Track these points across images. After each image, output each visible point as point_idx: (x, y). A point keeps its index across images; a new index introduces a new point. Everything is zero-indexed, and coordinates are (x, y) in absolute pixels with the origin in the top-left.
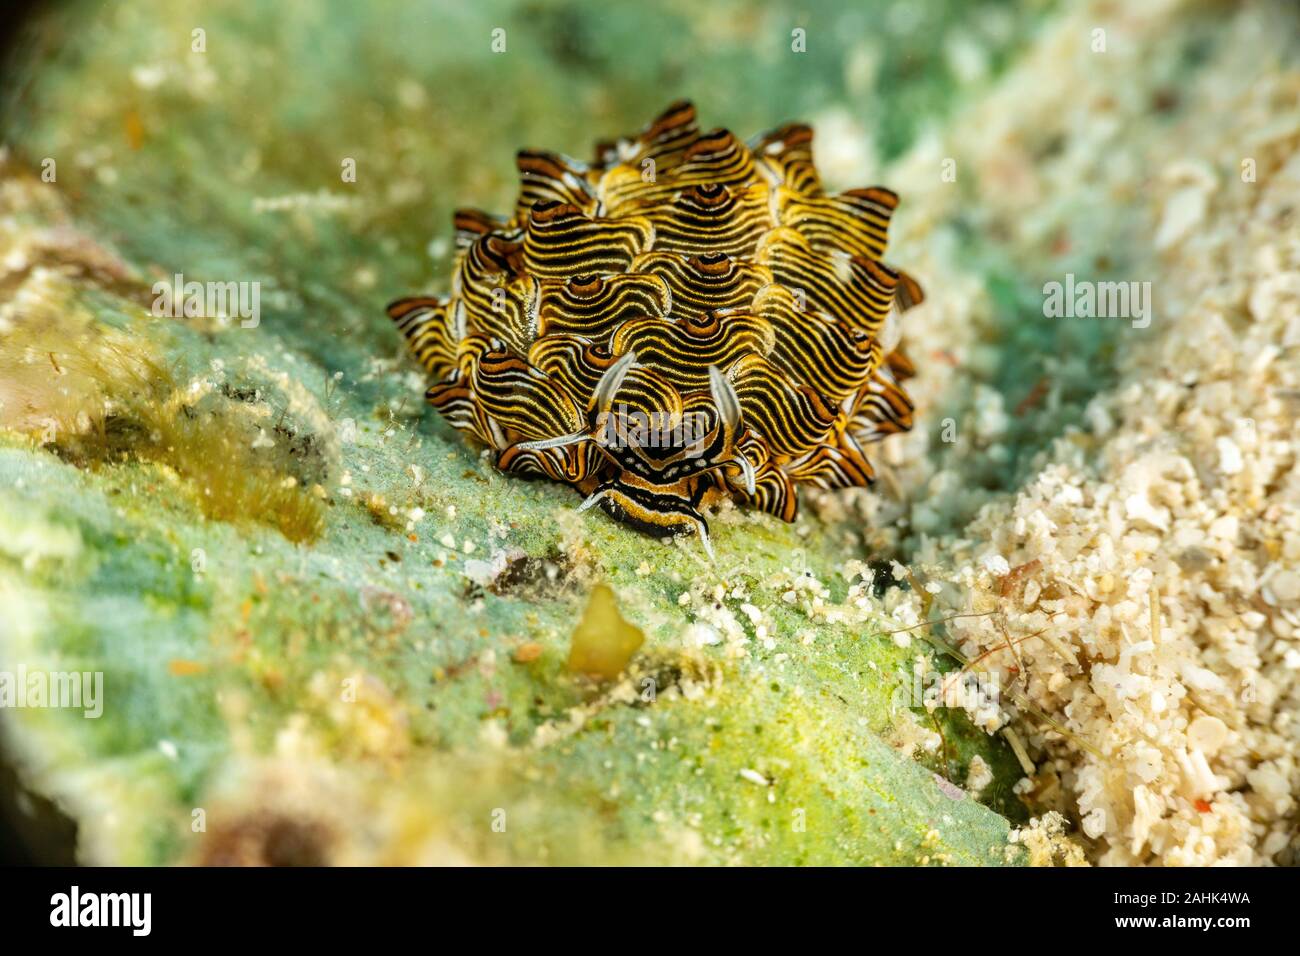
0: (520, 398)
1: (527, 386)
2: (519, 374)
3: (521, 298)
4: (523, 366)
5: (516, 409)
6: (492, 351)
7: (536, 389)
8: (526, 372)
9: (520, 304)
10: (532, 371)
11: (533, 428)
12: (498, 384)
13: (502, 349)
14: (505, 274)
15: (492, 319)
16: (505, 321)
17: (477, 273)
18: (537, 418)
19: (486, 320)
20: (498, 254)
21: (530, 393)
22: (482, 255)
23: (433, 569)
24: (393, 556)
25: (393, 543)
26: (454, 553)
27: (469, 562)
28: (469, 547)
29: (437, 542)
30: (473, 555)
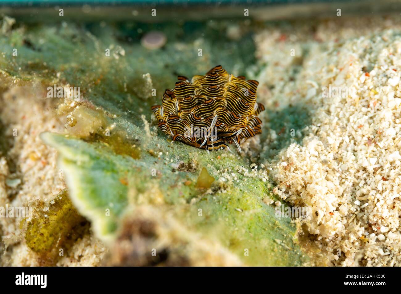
0: (178, 125)
1: (179, 122)
2: (177, 120)
3: (174, 102)
4: (178, 118)
5: (177, 127)
6: (170, 115)
7: (181, 123)
8: (179, 119)
9: (174, 104)
10: (180, 119)
11: (181, 131)
12: (172, 122)
13: (172, 114)
14: (170, 98)
15: (168, 108)
16: (171, 108)
17: (165, 99)
18: (181, 129)
19: (167, 109)
20: (169, 94)
21: (180, 124)
22: (165, 94)
23: (165, 165)
24: (156, 162)
25: (156, 160)
26: (169, 162)
27: (172, 164)
28: (172, 161)
29: (165, 159)
30: (173, 162)
